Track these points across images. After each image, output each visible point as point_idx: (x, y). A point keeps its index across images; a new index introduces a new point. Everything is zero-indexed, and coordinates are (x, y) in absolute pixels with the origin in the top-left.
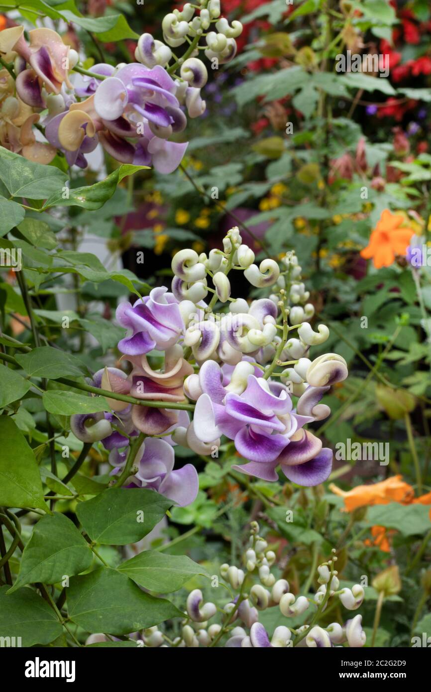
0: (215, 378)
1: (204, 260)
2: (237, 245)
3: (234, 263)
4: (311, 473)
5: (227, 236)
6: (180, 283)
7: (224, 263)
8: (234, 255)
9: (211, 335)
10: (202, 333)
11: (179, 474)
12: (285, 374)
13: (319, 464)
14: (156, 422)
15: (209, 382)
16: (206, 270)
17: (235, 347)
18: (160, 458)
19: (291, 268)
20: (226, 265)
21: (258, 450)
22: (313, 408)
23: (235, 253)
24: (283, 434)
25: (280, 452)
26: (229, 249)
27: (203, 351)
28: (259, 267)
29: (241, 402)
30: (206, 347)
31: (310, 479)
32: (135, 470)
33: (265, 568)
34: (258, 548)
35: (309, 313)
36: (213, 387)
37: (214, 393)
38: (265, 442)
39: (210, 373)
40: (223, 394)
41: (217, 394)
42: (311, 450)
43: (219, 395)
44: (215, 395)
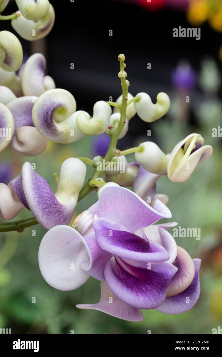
15: (41, 198)
36: (45, 204)
37: (49, 213)
38: (155, 280)
39: (37, 184)
40: (60, 211)
41: (51, 212)
42: (188, 269)
43: (54, 213)
44: (49, 215)
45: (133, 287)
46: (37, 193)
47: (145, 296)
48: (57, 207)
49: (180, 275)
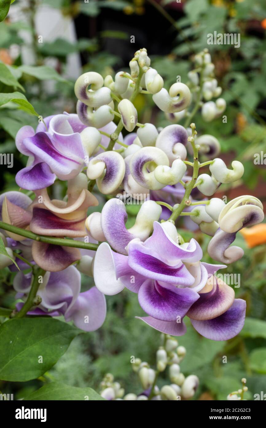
0: (119, 220)
1: (110, 82)
2: (145, 68)
3: (142, 87)
4: (222, 326)
5: (134, 59)
6: (84, 108)
7: (131, 86)
8: (142, 79)
9: (116, 167)
10: (106, 165)
11: (86, 297)
12: (195, 213)
13: (231, 317)
14: (57, 259)
15: (112, 225)
16: (111, 96)
17: (141, 183)
18: (67, 282)
19: (204, 66)
20: (134, 88)
21: (164, 308)
22: (225, 250)
23: (143, 76)
24: (191, 288)
25: (189, 309)
26: (136, 72)
27: (107, 185)
28: (168, 91)
29: (145, 253)
30: (111, 181)
31: (221, 334)
32: (38, 301)
33: (175, 368)
34: (169, 347)
35: (220, 107)
36: (115, 230)
37: (117, 237)
38: (172, 299)
39: (113, 214)
40: (127, 238)
41: (120, 237)
42: (223, 303)
43: (122, 238)
44: (118, 239)
45: (156, 302)
46: (109, 220)
47: (161, 309)
48: (124, 234)
49: (213, 306)
